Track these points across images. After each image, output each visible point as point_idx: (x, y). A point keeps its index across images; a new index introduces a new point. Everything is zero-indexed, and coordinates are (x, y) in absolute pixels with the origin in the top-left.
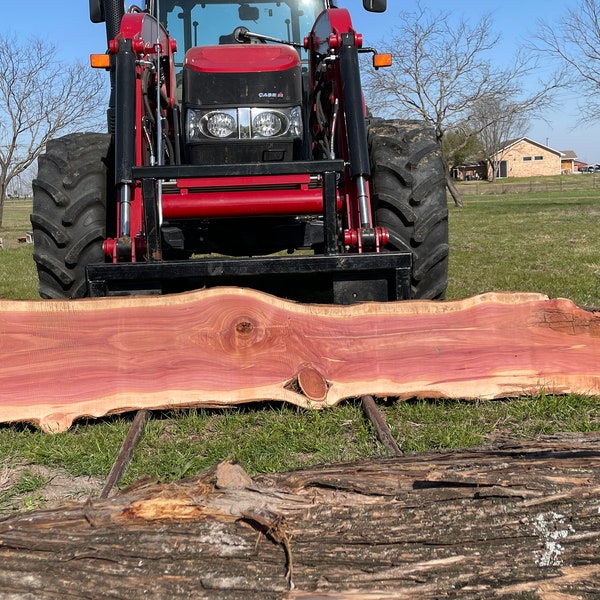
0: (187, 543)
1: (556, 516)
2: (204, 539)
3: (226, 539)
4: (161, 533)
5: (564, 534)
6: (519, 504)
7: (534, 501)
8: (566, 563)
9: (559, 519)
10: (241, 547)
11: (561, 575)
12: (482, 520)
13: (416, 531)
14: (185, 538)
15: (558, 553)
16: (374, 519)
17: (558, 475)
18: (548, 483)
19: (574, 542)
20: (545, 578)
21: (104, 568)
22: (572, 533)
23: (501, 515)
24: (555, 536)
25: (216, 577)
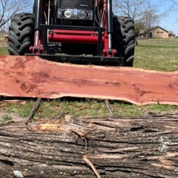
0: (55, 137)
1: (166, 137)
2: (60, 136)
3: (67, 137)
4: (47, 134)
5: (168, 143)
6: (155, 133)
7: (160, 133)
8: (168, 151)
9: (167, 138)
10: (71, 140)
11: (166, 154)
12: (144, 137)
13: (124, 139)
14: (55, 136)
15: (166, 148)
16: (112, 134)
17: (168, 126)
18: (165, 128)
19: (171, 145)
20: (162, 155)
21: (30, 143)
22: (170, 143)
23: (150, 136)
24: (165, 143)
25: (63, 148)
